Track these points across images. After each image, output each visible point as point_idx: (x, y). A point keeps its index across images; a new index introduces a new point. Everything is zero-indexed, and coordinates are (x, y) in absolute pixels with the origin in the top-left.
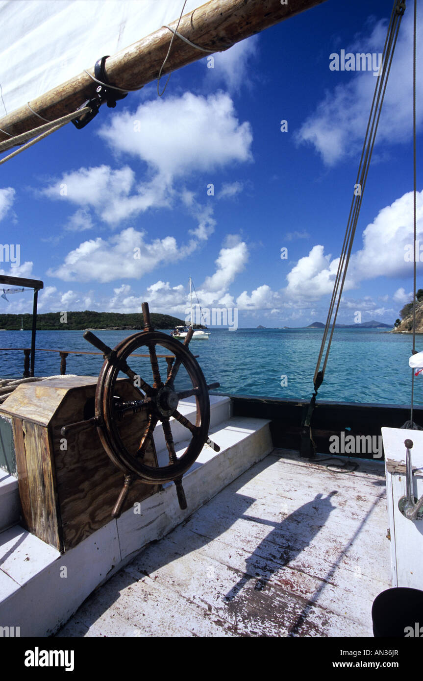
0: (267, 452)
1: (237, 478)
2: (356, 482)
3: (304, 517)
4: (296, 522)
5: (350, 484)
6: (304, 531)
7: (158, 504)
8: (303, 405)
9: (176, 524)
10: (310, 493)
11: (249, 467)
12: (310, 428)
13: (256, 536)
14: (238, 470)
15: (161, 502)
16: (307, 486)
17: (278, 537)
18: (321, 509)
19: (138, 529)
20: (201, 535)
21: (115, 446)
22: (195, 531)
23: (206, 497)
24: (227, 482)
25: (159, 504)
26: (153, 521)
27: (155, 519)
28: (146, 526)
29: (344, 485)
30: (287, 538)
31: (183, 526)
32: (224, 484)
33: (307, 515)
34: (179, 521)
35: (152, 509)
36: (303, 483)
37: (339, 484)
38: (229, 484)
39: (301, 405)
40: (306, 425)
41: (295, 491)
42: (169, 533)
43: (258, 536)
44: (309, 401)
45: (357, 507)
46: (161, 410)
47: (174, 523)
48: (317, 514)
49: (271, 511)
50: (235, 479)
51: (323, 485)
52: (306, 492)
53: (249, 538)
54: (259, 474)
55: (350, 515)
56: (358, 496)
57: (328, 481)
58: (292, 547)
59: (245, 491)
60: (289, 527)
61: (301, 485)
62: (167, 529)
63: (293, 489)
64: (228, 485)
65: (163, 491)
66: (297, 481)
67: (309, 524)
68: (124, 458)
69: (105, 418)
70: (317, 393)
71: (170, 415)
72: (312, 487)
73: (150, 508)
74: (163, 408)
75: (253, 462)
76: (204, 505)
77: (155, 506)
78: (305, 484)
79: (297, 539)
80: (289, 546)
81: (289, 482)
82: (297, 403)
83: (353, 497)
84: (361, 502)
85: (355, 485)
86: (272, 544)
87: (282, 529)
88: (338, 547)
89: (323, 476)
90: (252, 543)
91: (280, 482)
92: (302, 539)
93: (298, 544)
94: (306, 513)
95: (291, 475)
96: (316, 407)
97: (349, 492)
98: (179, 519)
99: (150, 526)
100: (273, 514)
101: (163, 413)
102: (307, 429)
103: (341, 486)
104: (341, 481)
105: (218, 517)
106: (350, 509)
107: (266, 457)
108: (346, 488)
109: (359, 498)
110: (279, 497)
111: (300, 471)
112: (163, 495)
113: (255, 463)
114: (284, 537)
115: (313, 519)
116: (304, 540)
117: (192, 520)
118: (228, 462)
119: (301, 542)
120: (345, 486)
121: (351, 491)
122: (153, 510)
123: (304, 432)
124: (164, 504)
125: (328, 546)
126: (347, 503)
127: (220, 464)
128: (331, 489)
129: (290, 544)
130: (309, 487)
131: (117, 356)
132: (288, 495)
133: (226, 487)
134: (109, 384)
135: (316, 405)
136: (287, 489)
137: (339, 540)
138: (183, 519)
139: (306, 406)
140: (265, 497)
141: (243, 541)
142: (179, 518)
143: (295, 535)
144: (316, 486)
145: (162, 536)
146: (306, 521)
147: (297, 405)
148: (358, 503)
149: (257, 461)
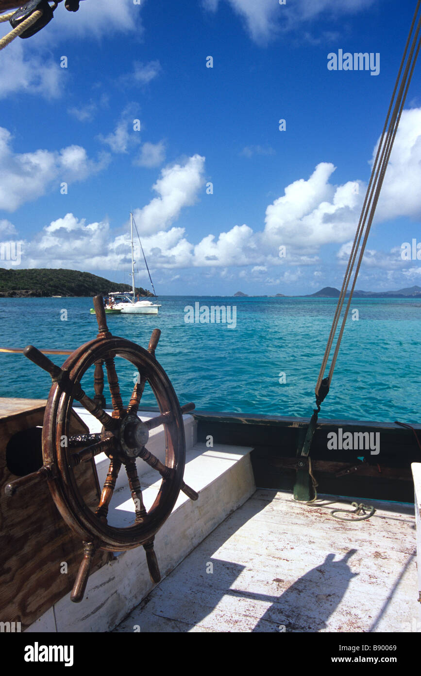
0: (248, 495)
1: (209, 535)
2: (372, 533)
3: (307, 584)
4: (297, 591)
5: (365, 536)
6: (308, 603)
7: (107, 579)
8: (299, 425)
9: (132, 607)
10: (313, 551)
11: (225, 517)
12: (309, 459)
13: (245, 613)
14: (211, 523)
15: (112, 577)
16: (307, 541)
17: (274, 613)
18: (328, 572)
19: (83, 619)
20: (169, 619)
21: (74, 504)
22: (161, 614)
23: (170, 565)
24: (196, 541)
25: (110, 580)
26: (103, 605)
27: (105, 603)
28: (93, 613)
29: (357, 537)
30: (287, 613)
31: (142, 609)
32: (192, 543)
33: (311, 581)
34: (136, 602)
35: (100, 588)
36: (301, 537)
37: (350, 537)
38: (200, 544)
39: (296, 426)
40: (303, 454)
41: (292, 548)
42: (122, 622)
43: (247, 613)
44: (308, 420)
45: (375, 567)
46: (126, 448)
47: (129, 605)
48: (323, 580)
49: (262, 579)
50: (207, 537)
51: (329, 539)
52: (307, 550)
53: (236, 618)
54: (241, 528)
55: (367, 578)
56: (376, 552)
57: (334, 533)
58: (294, 625)
59: (225, 553)
60: (288, 599)
61: (299, 540)
62: (121, 615)
63: (289, 547)
64: (198, 546)
65: (113, 561)
66: (293, 535)
67: (313, 593)
68: (85, 519)
69: (59, 466)
70: (319, 408)
71: (137, 454)
72: (314, 542)
73: (97, 587)
74: (128, 446)
75: (229, 510)
76: (167, 576)
77: (104, 584)
78: (304, 538)
79: (299, 614)
80: (290, 623)
81: (282, 536)
82: (291, 424)
83: (370, 554)
84: (380, 561)
85: (371, 538)
86: (267, 623)
87: (279, 602)
88: (354, 621)
89: (328, 526)
90: (241, 624)
91: (271, 538)
92: (306, 613)
93: (301, 620)
94: (309, 579)
95: (285, 527)
96: (318, 428)
97: (364, 548)
98: (134, 600)
99: (97, 613)
100: (265, 583)
101: (129, 452)
102: (305, 459)
103: (353, 540)
104: (353, 532)
105: (190, 592)
106: (367, 570)
107: (247, 501)
108: (360, 541)
109: (377, 555)
110: (271, 558)
111: (296, 521)
112: (114, 565)
113: (232, 512)
114: (282, 612)
115: (318, 586)
116: (309, 615)
117: (155, 599)
118: (196, 512)
119: (305, 618)
120: (359, 540)
121: (367, 545)
122: (102, 589)
123: (301, 464)
124: (116, 579)
125: (340, 620)
126: (363, 563)
127: (187, 516)
128: (340, 544)
129: (291, 621)
130: (310, 542)
131: (70, 378)
132: (283, 554)
133: (195, 548)
134: (63, 420)
135: (318, 426)
136: (281, 547)
137: (353, 611)
138: (140, 598)
139: (304, 428)
140: (251, 560)
141: (228, 622)
142: (136, 598)
143: (297, 608)
144: (320, 541)
145: (114, 626)
146: (310, 590)
147: (290, 426)
148: (376, 562)
149: (235, 509)
